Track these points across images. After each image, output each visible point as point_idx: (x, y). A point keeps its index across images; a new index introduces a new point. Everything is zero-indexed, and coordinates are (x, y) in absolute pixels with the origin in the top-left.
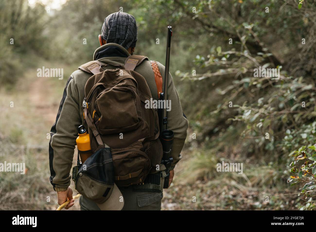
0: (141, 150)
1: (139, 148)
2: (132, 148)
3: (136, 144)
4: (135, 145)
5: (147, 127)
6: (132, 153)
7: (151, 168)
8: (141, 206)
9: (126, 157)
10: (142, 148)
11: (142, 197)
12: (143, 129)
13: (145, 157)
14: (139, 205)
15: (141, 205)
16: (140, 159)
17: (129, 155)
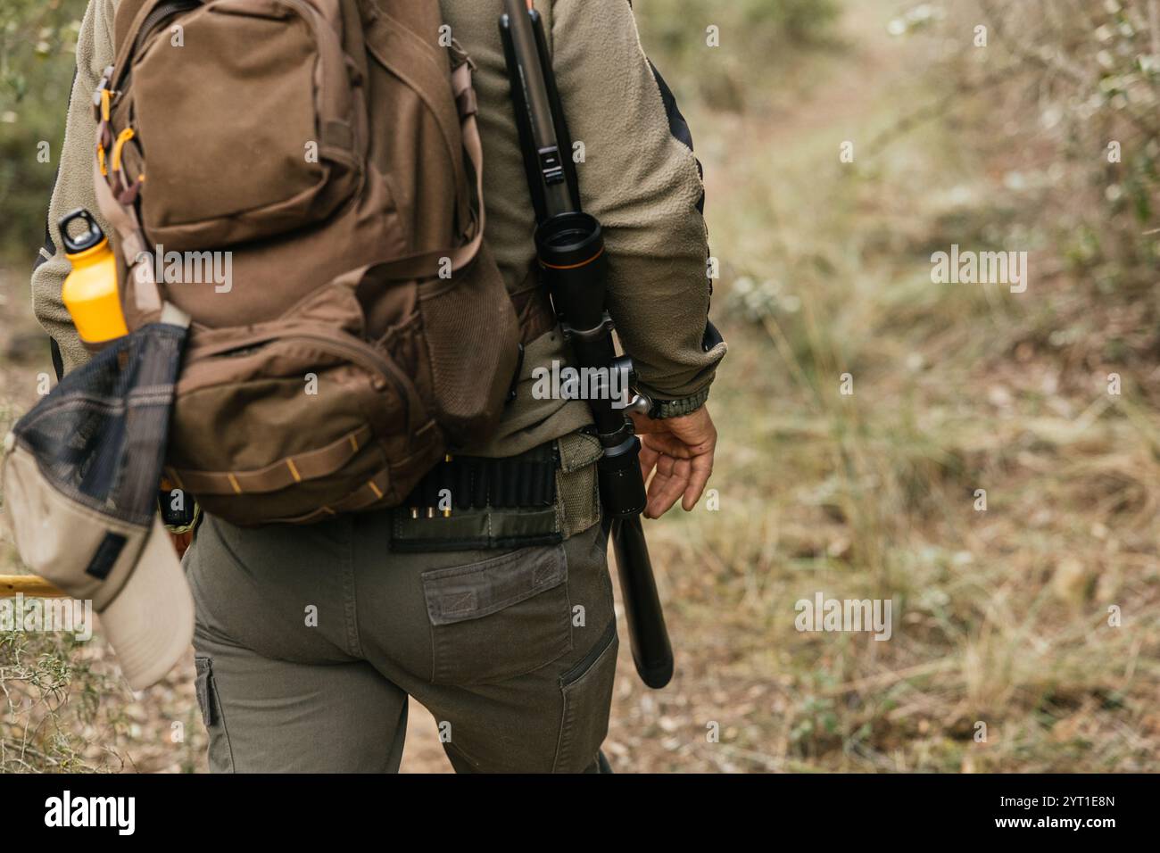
0: (351, 329)
1: (335, 320)
2: (305, 321)
3: (324, 297)
4: (318, 305)
5: (388, 209)
6: (289, 351)
7: (427, 427)
8: (448, 622)
9: (256, 375)
10: (356, 321)
11: (448, 576)
12: (365, 214)
13: (365, 370)
14: (432, 619)
15: (445, 618)
16: (335, 381)
17: (272, 361)
